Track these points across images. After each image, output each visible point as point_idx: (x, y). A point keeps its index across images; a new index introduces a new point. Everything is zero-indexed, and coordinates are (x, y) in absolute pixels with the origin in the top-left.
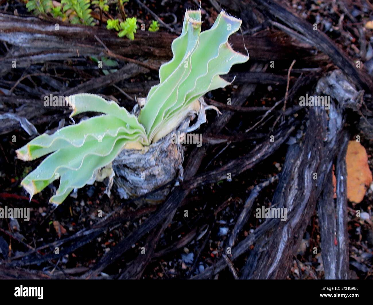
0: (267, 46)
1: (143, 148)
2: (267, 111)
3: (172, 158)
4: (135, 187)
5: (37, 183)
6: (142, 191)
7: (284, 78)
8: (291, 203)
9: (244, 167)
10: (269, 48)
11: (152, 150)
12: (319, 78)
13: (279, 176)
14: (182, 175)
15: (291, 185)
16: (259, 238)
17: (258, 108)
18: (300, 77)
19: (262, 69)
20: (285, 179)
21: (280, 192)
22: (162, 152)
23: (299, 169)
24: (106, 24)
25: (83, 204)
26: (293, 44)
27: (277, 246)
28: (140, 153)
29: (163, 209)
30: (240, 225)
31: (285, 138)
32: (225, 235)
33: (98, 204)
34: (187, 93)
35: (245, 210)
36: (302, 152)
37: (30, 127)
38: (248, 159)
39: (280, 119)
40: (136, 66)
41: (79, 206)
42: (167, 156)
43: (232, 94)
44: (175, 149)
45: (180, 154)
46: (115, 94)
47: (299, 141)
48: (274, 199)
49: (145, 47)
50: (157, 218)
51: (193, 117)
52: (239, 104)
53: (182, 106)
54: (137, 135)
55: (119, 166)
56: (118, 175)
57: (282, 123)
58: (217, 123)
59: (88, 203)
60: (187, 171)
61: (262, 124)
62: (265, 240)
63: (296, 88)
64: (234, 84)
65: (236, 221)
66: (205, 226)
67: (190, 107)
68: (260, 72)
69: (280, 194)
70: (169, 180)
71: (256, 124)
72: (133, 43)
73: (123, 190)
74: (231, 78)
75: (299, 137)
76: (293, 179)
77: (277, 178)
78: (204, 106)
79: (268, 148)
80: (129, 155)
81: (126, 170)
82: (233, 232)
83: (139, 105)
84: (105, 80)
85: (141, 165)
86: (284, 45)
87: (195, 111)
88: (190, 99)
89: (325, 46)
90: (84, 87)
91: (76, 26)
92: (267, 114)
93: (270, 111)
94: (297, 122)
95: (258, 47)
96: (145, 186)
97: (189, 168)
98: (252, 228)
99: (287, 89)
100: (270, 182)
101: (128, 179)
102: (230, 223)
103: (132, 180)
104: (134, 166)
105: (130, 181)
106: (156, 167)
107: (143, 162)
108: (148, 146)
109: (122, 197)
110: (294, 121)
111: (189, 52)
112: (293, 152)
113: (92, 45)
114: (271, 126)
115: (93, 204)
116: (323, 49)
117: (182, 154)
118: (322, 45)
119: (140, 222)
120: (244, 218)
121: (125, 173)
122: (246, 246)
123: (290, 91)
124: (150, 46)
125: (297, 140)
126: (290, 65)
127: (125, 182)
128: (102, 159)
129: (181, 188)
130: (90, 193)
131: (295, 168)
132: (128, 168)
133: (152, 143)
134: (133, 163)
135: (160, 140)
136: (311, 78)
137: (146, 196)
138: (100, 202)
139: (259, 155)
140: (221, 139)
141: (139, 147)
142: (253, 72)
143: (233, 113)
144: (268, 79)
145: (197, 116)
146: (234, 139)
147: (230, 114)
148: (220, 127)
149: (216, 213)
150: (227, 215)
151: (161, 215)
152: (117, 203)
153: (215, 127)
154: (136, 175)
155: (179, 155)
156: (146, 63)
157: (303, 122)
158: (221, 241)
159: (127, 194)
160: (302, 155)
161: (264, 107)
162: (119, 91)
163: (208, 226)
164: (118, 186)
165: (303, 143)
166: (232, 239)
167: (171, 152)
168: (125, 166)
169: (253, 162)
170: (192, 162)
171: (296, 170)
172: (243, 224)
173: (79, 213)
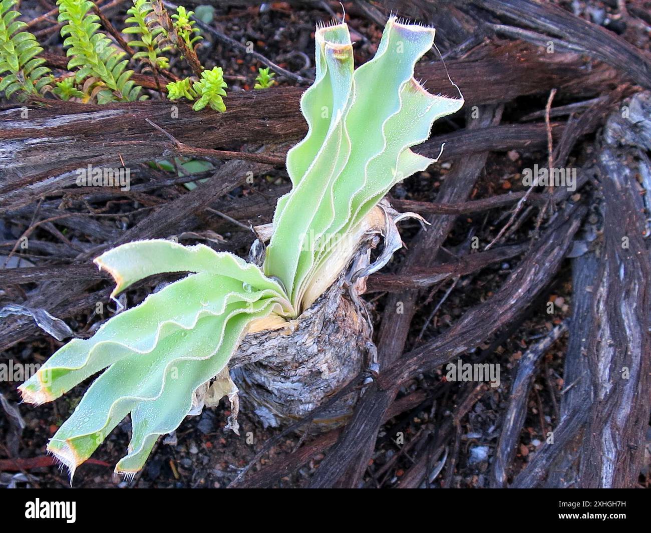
0: (494, 73)
1: (285, 325)
2: (518, 200)
3: (349, 331)
4: (287, 402)
5: (77, 443)
6: (301, 407)
7: (538, 130)
8: (607, 377)
9: (495, 321)
10: (498, 77)
11: (305, 324)
12: (607, 116)
13: (568, 323)
14: (375, 360)
15: (598, 338)
16: (554, 459)
17: (499, 197)
18: (569, 122)
19: (492, 121)
20: (581, 329)
21: (577, 357)
22: (326, 323)
23: (606, 303)
24: (167, 92)
25: (194, 450)
26: (541, 59)
27: (597, 475)
28: (282, 334)
29: (350, 438)
30: (510, 436)
31: (565, 247)
32: (484, 461)
33: (224, 446)
34: (353, 196)
35: (513, 404)
36: (604, 270)
37: (55, 325)
38: (499, 302)
39: (547, 212)
40: (244, 162)
41: (188, 454)
42: (337, 331)
43: (443, 180)
44: (351, 311)
45: (364, 321)
46: (215, 226)
47: (592, 246)
48: (568, 372)
49: (254, 121)
50: (342, 457)
51: (376, 241)
52: (459, 197)
53: (348, 224)
54: (268, 301)
55: (249, 366)
56: (250, 383)
57: (552, 218)
58: (425, 243)
59: (204, 446)
60: (383, 349)
61: (514, 228)
62: (568, 461)
63: (566, 143)
64: (443, 160)
65: (499, 427)
66: (440, 450)
67: (364, 223)
68: (488, 128)
69: (577, 360)
70: (352, 376)
71: (503, 230)
72: (226, 118)
73: (267, 411)
74: (436, 150)
75: (591, 239)
76: (599, 326)
77: (564, 327)
78: (393, 216)
79: (536, 274)
80: (261, 344)
81: (262, 372)
82: (499, 454)
83: (260, 241)
84: (187, 202)
85: (289, 358)
86: (525, 65)
87: (376, 229)
88: (360, 209)
89: (607, 50)
90: (150, 224)
91: (106, 107)
92: (519, 205)
93: (524, 199)
94: (583, 210)
95: (475, 79)
96: (306, 396)
97: (387, 342)
98: (535, 437)
99: (550, 150)
100: (552, 338)
101: (270, 388)
102: (488, 435)
103: (278, 390)
104: (276, 361)
105: (276, 392)
106: (321, 356)
107: (292, 351)
108: (295, 319)
109: (266, 425)
110: (575, 211)
111: (339, 111)
112: (586, 271)
113: (145, 138)
114: (533, 228)
115: (214, 447)
116: (605, 56)
117: (367, 319)
118: (600, 49)
119: (312, 466)
120: (516, 422)
121: (262, 377)
122: (532, 480)
123: (555, 153)
124: (264, 119)
125: (587, 246)
126: (546, 102)
127: (266, 394)
128: (205, 365)
129: (378, 388)
130: (205, 427)
131: (599, 302)
132: (265, 367)
133: (301, 310)
134: (272, 356)
135: (316, 303)
136: (591, 119)
137: (312, 414)
138: (226, 439)
139: (520, 291)
140: (438, 273)
141: (277, 324)
142: (473, 131)
143: (453, 218)
144: (508, 138)
145: (382, 239)
146: (465, 269)
147: (447, 220)
148: (431, 249)
149: (457, 422)
150: (480, 419)
151: (348, 451)
152: (260, 437)
153: (422, 252)
154: (283, 380)
155: (362, 322)
156: (261, 153)
157: (592, 208)
158: (478, 475)
159: (276, 416)
160: (606, 274)
161: (510, 192)
162: (221, 217)
163: (447, 451)
164: (256, 405)
165: (604, 249)
166: (500, 467)
167: (344, 320)
168: (259, 364)
169: (512, 306)
170: (390, 329)
171: (602, 307)
172: (516, 432)
173: (190, 470)
